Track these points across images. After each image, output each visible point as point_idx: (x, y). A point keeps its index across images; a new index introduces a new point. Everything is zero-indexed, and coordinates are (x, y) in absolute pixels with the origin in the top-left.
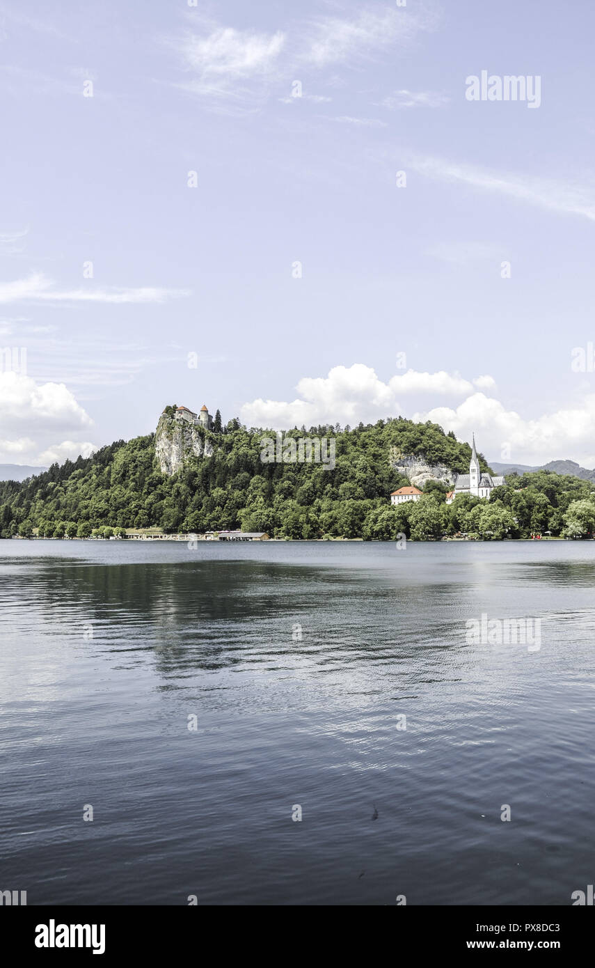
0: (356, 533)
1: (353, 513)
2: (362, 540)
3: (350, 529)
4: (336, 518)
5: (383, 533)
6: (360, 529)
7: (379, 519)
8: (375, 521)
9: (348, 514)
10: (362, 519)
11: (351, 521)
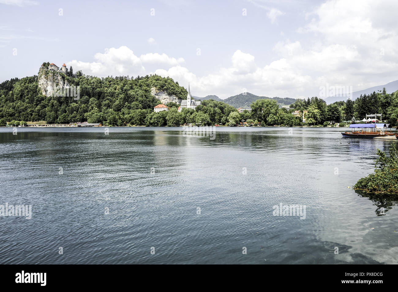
0: (142, 123)
1: (140, 115)
2: (145, 126)
3: (139, 122)
4: (133, 117)
5: (154, 124)
7: (153, 117)
8: (151, 119)
9: (138, 115)
10: (145, 117)
11: (140, 118)
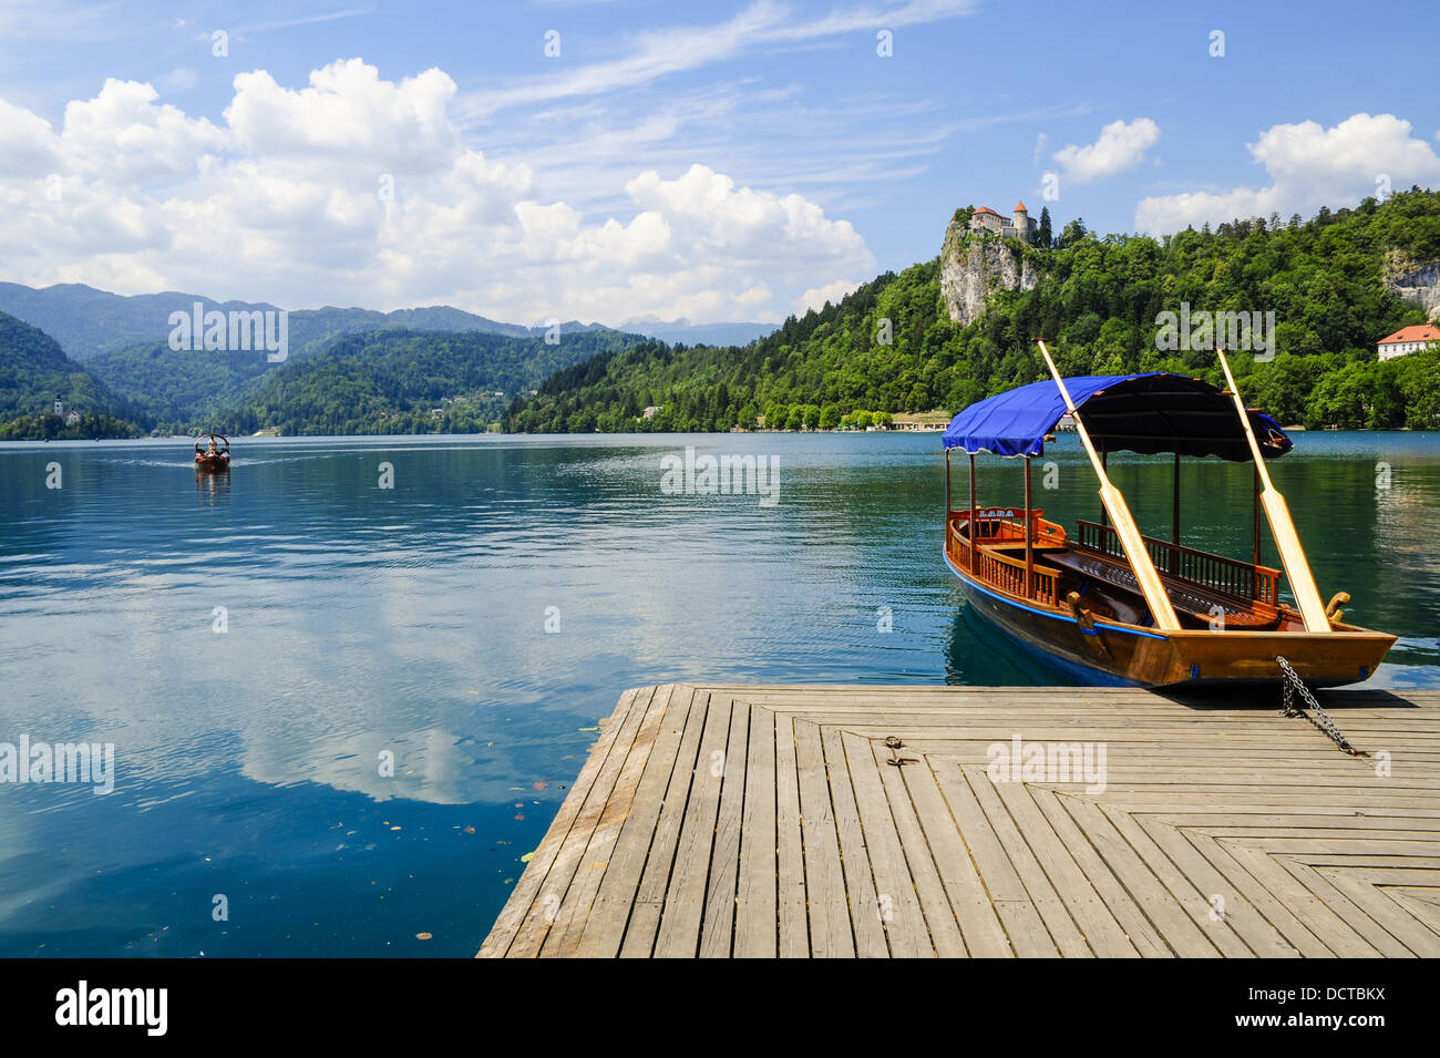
0: (1294, 416)
1: (1287, 379)
2: (1302, 428)
3: (1281, 409)
4: (1253, 390)
5: (1348, 415)
6: (1301, 408)
7: (1340, 390)
8: (1332, 394)
9: (1278, 381)
10: (1307, 391)
11: (1284, 395)
